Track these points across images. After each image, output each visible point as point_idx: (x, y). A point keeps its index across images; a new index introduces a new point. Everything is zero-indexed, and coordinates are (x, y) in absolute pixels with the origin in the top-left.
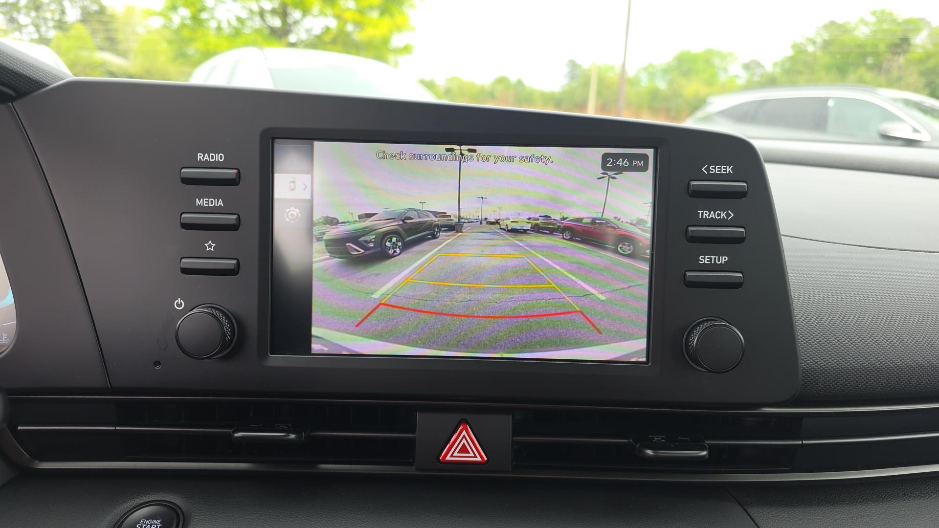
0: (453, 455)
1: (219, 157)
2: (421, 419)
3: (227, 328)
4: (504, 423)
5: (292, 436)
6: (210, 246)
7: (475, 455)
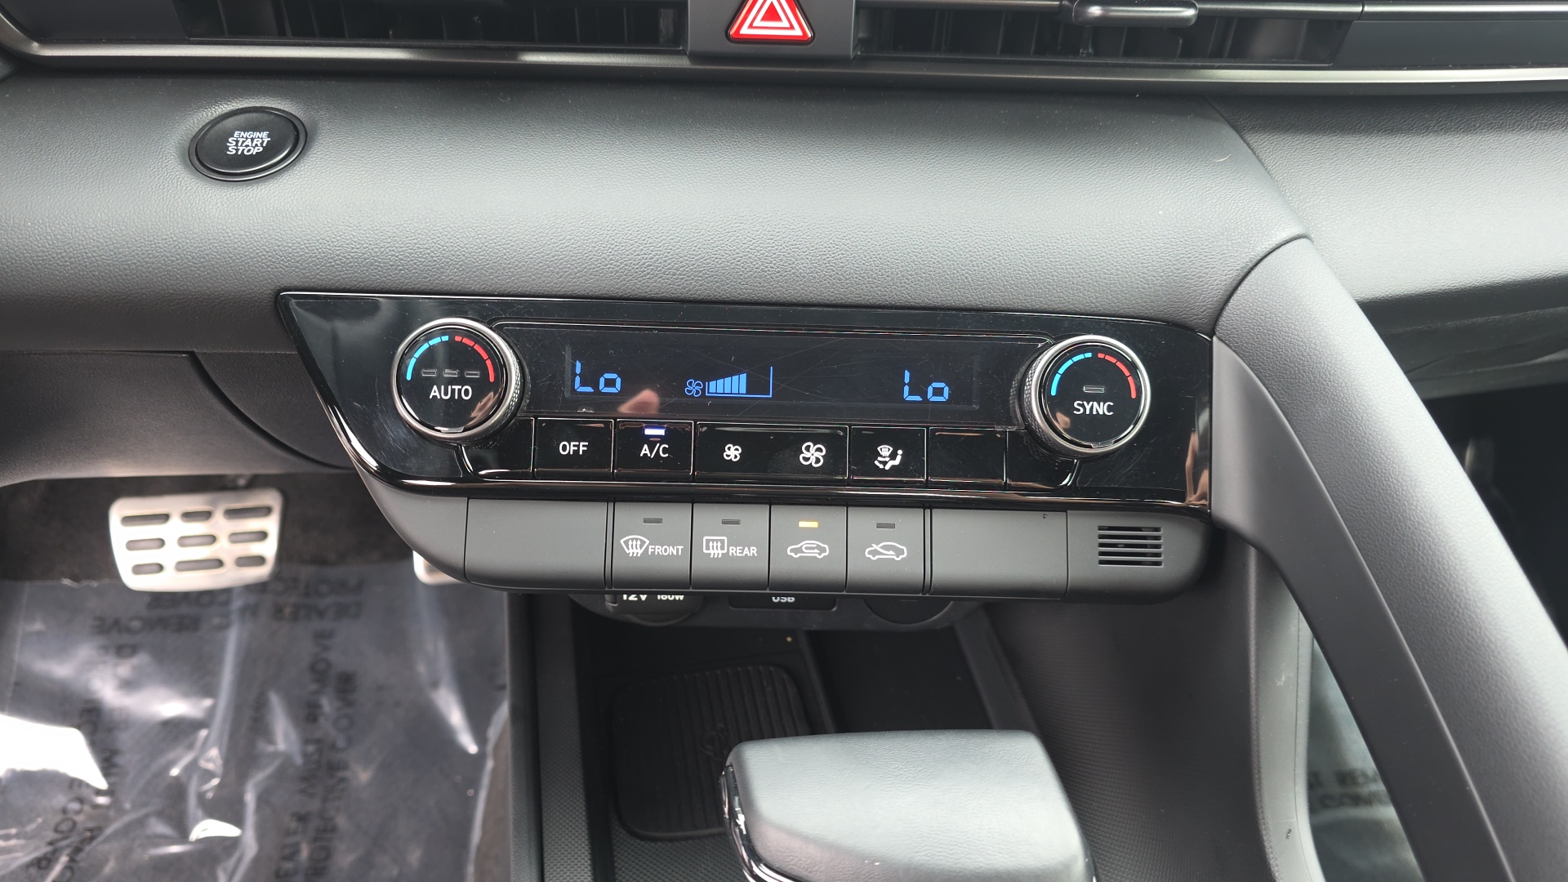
0: (753, 25)
7: (792, 25)
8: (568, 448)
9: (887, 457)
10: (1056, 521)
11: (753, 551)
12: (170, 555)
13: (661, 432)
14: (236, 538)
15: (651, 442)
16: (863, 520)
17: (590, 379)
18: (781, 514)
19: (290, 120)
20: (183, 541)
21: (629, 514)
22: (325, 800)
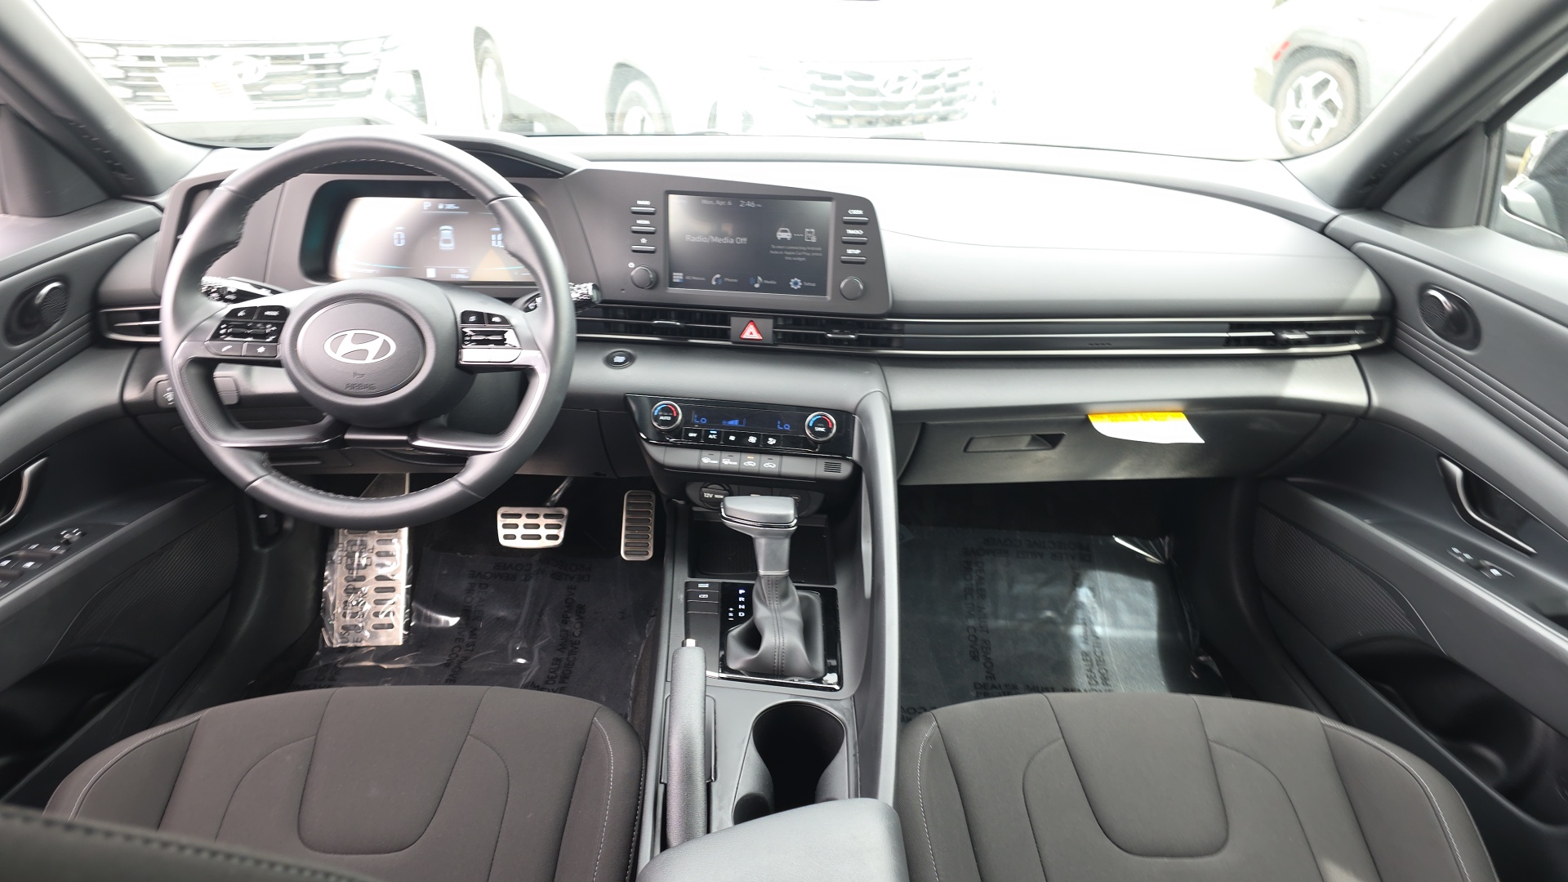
0: (746, 335)
1: (647, 203)
2: (734, 320)
3: (651, 276)
4: (770, 322)
5: (678, 324)
6: (644, 241)
7: (756, 336)
8: (691, 435)
9: (772, 441)
10: (814, 461)
11: (736, 463)
12: (520, 531)
13: (715, 432)
14: (548, 526)
15: (712, 434)
16: (765, 457)
17: (698, 419)
18: (744, 455)
19: (629, 354)
20: (526, 526)
21: (705, 452)
22: (569, 655)
